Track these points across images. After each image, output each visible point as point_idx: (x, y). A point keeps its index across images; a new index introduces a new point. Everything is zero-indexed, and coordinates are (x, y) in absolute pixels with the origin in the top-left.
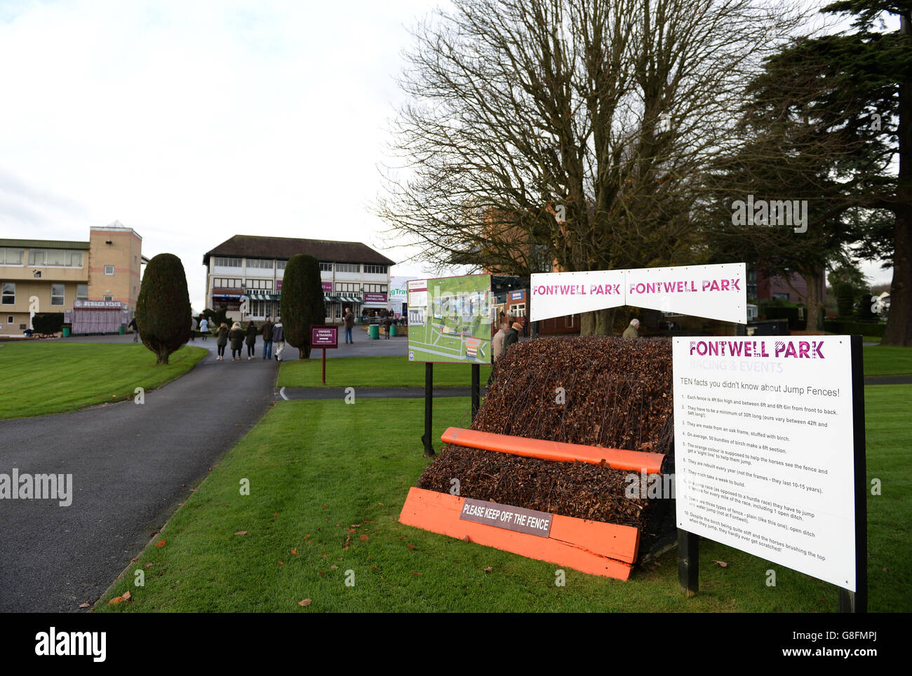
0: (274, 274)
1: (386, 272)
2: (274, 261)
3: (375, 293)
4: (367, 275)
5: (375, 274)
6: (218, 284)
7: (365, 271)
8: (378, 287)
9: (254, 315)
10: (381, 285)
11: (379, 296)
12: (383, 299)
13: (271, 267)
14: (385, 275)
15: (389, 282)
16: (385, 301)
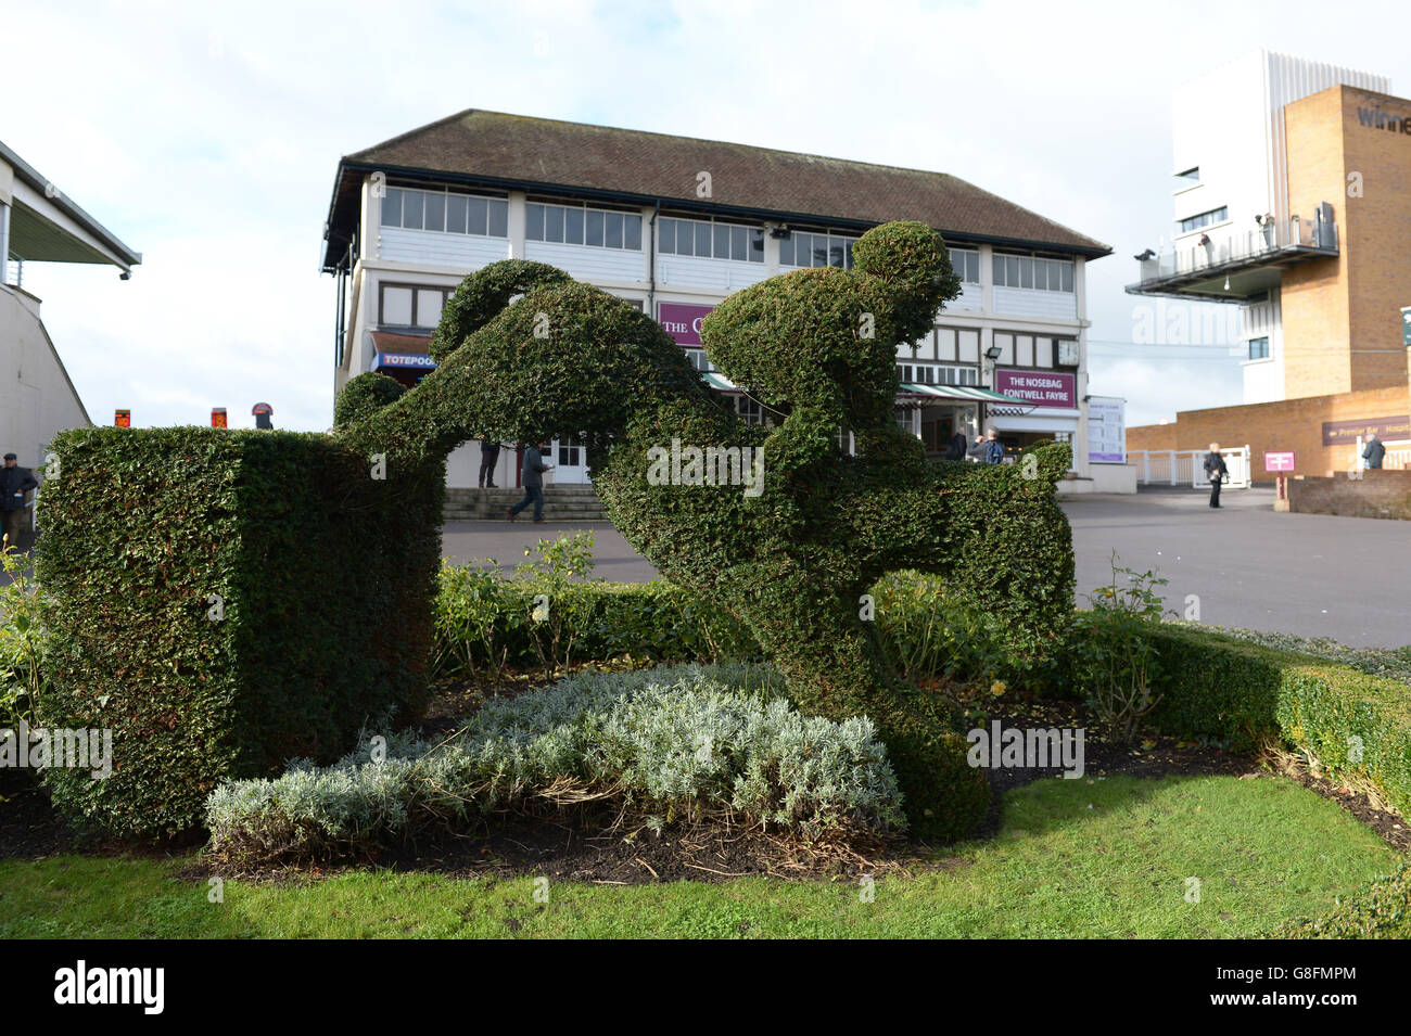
0: (645, 276)
1: (1070, 287)
2: (647, 216)
3: (1034, 371)
4: (1004, 292)
5: (1034, 293)
6: (398, 310)
7: (997, 281)
8: (1045, 345)
9: (563, 461)
10: (1056, 340)
11: (1049, 384)
12: (1063, 396)
13: (635, 245)
14: (1069, 297)
15: (1084, 325)
16: (1071, 403)
